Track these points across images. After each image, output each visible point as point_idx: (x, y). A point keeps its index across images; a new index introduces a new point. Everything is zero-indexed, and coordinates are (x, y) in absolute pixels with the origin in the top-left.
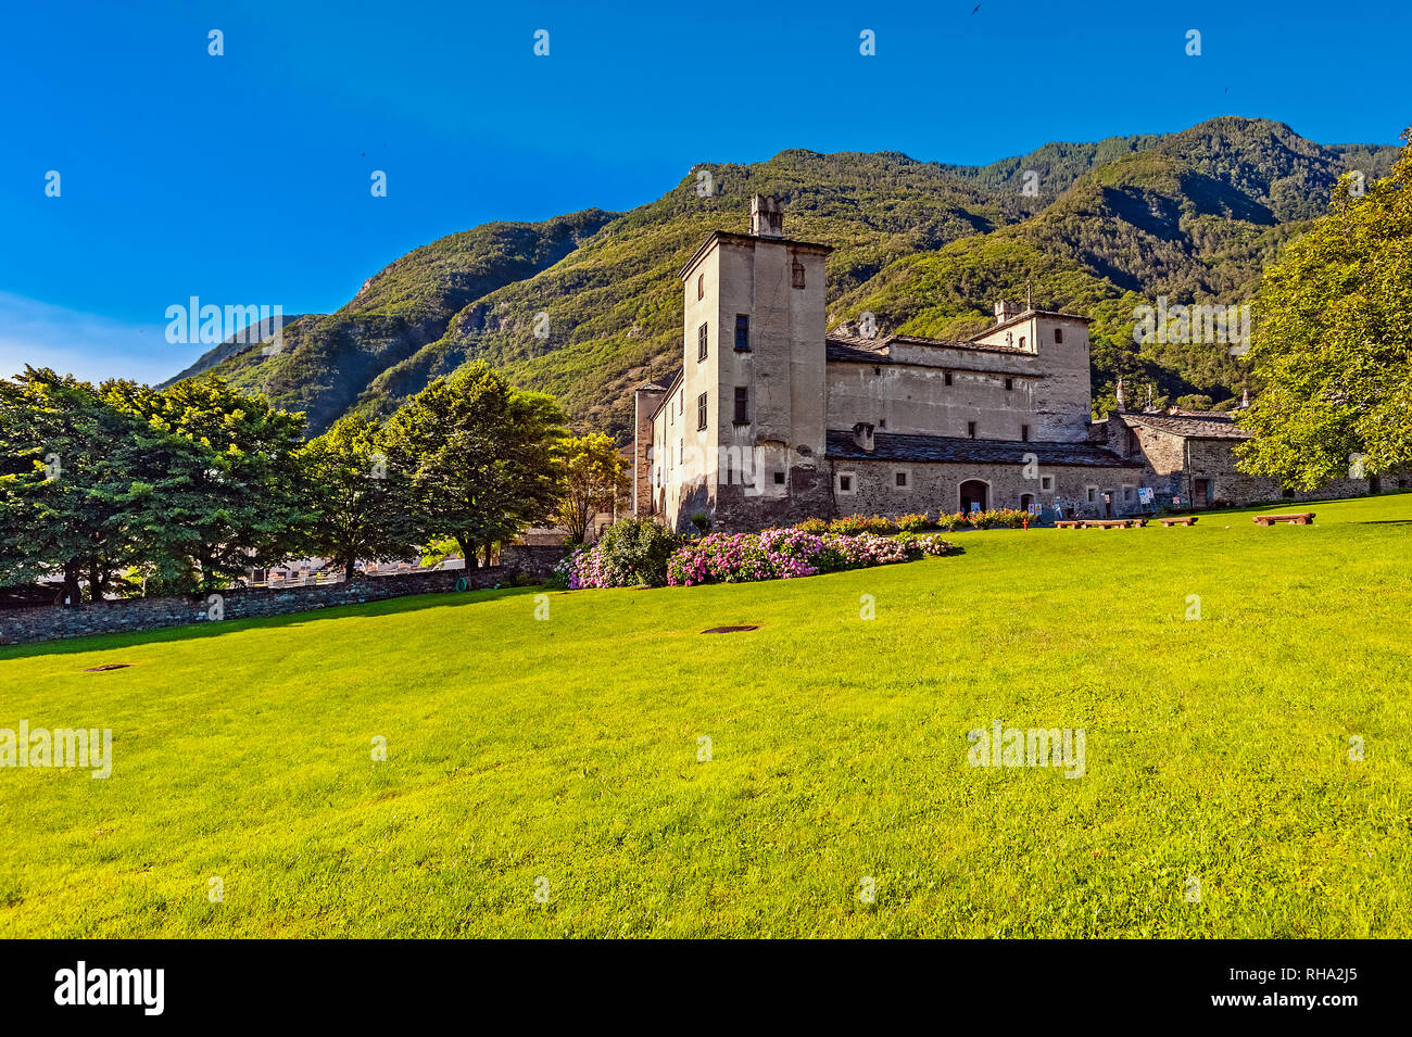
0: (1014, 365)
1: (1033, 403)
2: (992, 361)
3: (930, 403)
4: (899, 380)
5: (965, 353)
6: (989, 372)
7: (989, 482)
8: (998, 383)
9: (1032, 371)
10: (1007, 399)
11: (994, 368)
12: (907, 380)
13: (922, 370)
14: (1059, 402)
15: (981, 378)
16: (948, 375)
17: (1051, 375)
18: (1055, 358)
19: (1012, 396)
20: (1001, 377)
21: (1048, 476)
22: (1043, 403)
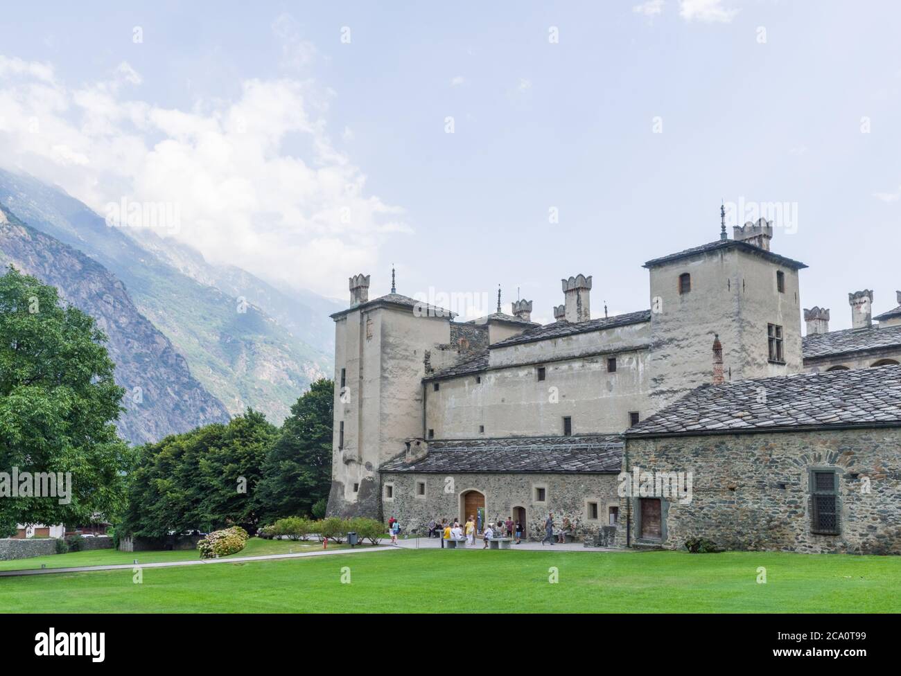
0: (619, 339)
1: (645, 382)
2: (591, 342)
3: (523, 403)
4: (495, 384)
5: (560, 340)
6: (588, 357)
7: (484, 493)
8: (599, 366)
9: (645, 340)
10: (608, 383)
11: (593, 349)
12: (501, 382)
13: (514, 370)
14: (684, 375)
15: (577, 365)
16: (541, 369)
17: (671, 340)
18: (680, 315)
19: (614, 378)
20: (600, 359)
21: (541, 486)
22: (658, 380)
